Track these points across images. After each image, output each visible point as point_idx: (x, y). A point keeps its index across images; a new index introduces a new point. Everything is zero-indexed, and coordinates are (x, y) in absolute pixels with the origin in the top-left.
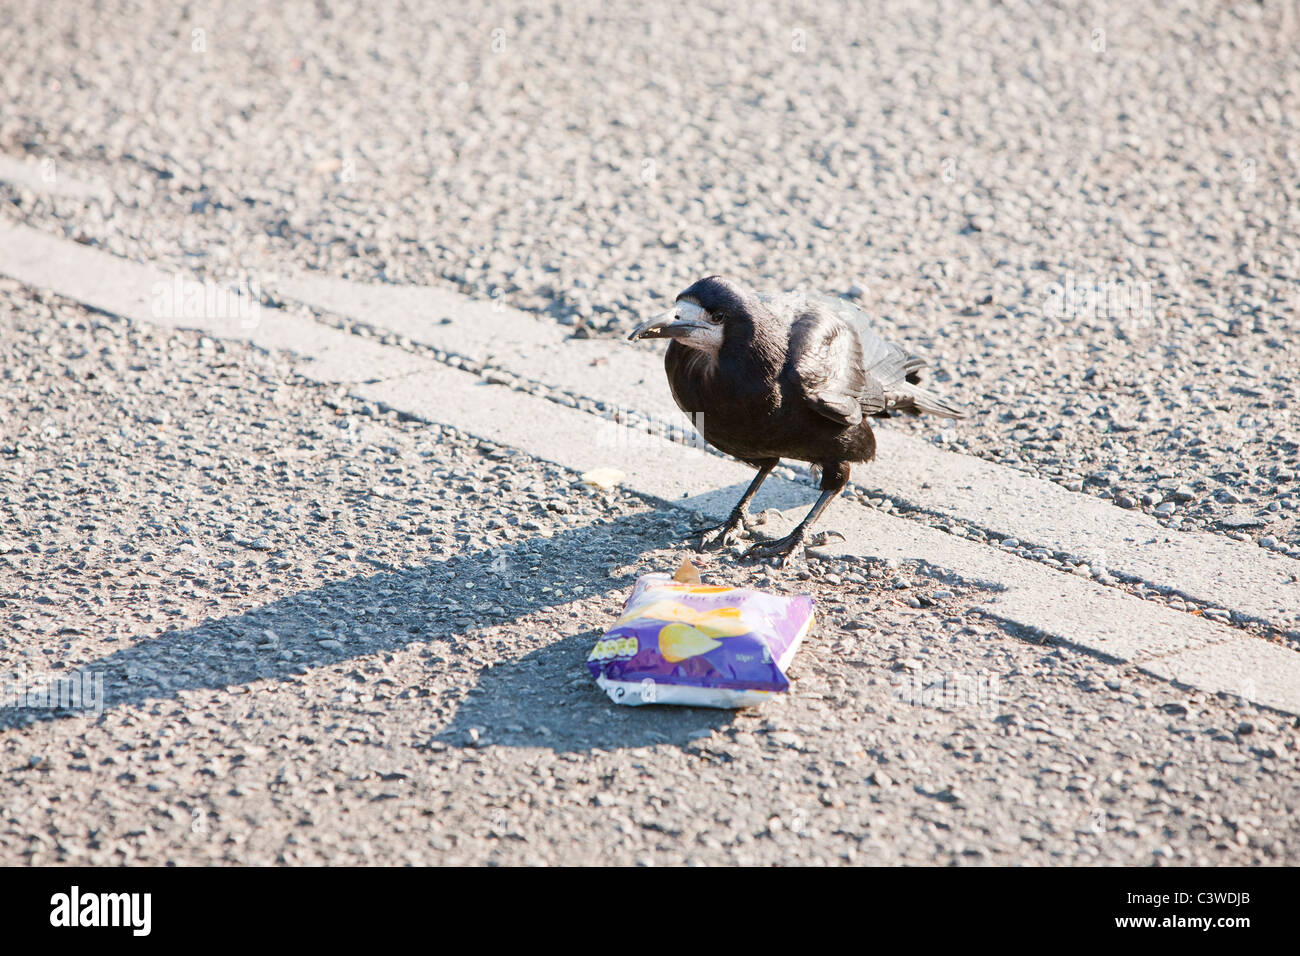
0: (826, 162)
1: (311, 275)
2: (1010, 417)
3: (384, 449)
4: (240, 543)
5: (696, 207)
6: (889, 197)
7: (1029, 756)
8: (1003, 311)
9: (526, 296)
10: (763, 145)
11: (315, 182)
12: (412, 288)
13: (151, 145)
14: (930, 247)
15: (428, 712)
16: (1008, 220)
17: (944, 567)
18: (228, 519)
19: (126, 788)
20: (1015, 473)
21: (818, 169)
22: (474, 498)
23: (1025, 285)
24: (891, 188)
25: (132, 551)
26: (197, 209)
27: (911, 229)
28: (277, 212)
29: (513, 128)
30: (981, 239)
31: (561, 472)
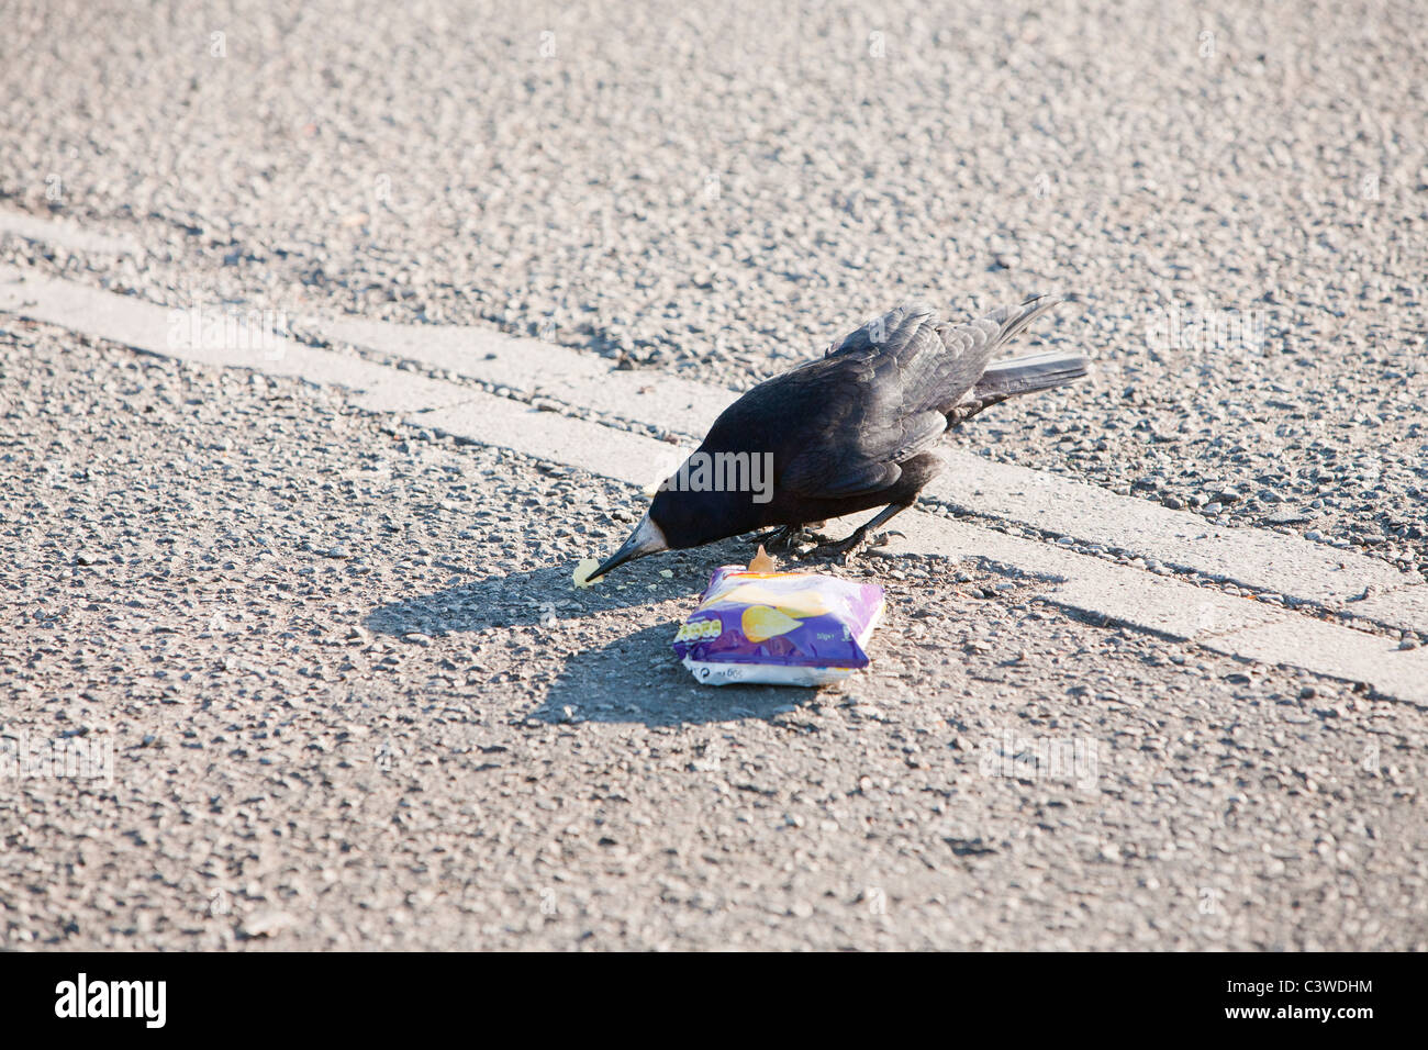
0: (849, 208)
1: (351, 319)
2: (1054, 431)
3: (446, 469)
4: (317, 553)
5: (726, 253)
6: (915, 240)
7: (1103, 722)
8: (1038, 339)
9: (567, 334)
10: (786, 195)
11: (344, 235)
12: (453, 327)
13: (176, 204)
14: (960, 283)
15: (520, 694)
16: (1034, 258)
17: (1004, 563)
18: (303, 531)
19: (241, 762)
20: (1064, 481)
21: (841, 215)
22: (540, 510)
23: (1056, 315)
24: (916, 231)
25: (213, 561)
26: (227, 262)
27: (940, 267)
28: (311, 263)
29: (535, 183)
30: (1009, 275)
31: (622, 487)
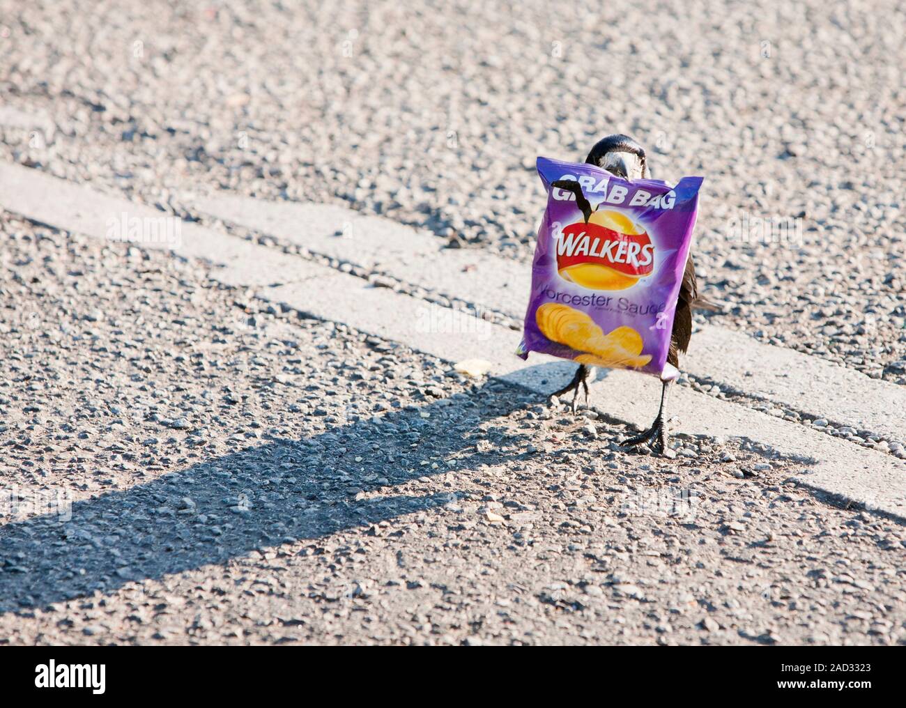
0: (663, 97)
1: (224, 194)
2: (820, 315)
3: (286, 343)
4: (162, 423)
5: (553, 136)
6: (718, 128)
7: (836, 605)
8: (815, 225)
9: (407, 212)
10: (610, 83)
11: (227, 115)
12: (310, 205)
13: (87, 82)
14: (752, 170)
15: (323, 567)
16: (818, 147)
17: (763, 444)
18: (152, 402)
19: (65, 632)
20: (825, 363)
21: (657, 103)
22: (362, 385)
23: (833, 202)
24: (719, 119)
25: (71, 430)
26: (126, 137)
27: (736, 154)
28: (194, 140)
29: (396, 68)
30: (796, 163)
31: (437, 362)
